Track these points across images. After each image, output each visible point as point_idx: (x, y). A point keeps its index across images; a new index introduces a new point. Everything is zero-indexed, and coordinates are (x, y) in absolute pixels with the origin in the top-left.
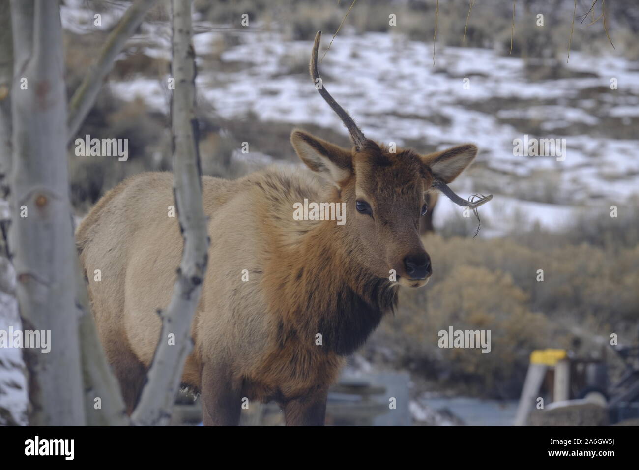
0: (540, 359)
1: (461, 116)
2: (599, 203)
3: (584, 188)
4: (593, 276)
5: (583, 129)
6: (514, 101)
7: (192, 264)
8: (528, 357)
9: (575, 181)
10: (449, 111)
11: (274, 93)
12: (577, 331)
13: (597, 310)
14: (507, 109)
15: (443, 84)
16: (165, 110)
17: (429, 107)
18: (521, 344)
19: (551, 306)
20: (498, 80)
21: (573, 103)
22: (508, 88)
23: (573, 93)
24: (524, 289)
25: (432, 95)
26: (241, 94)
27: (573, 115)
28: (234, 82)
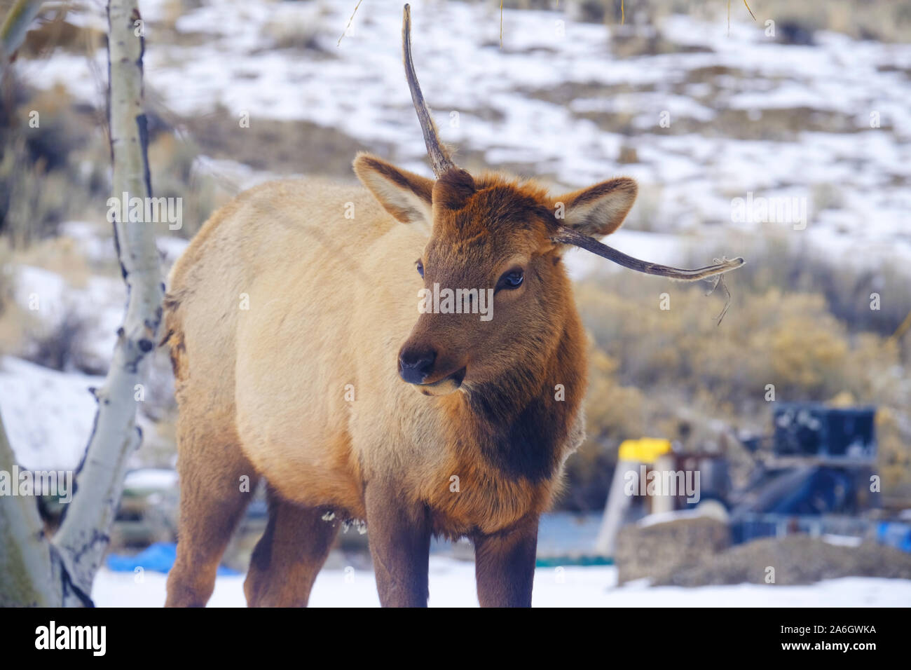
0: (632, 453)
1: (519, 109)
2: (716, 232)
3: (694, 210)
4: (708, 335)
5: (693, 126)
6: (594, 87)
7: (139, 322)
8: (615, 452)
9: (681, 200)
10: (501, 102)
11: (251, 77)
12: (685, 413)
13: (713, 383)
14: (584, 98)
15: (493, 62)
16: (97, 101)
17: (474, 96)
18: (606, 432)
19: (648, 379)
20: (571, 58)
21: (678, 89)
22: (585, 70)
23: (678, 76)
24: (611, 354)
25: (477, 79)
26: (205, 78)
27: (679, 106)
28: (196, 60)
